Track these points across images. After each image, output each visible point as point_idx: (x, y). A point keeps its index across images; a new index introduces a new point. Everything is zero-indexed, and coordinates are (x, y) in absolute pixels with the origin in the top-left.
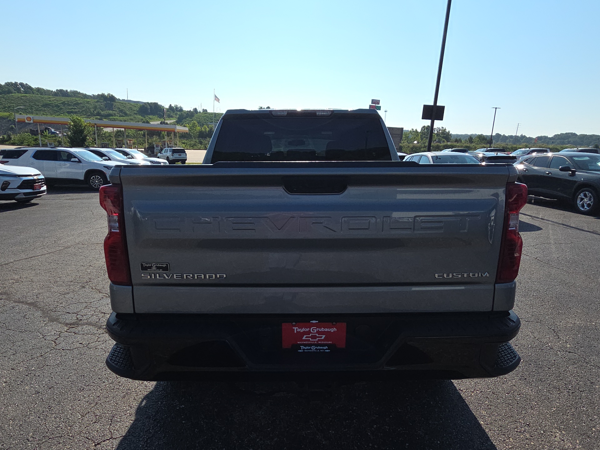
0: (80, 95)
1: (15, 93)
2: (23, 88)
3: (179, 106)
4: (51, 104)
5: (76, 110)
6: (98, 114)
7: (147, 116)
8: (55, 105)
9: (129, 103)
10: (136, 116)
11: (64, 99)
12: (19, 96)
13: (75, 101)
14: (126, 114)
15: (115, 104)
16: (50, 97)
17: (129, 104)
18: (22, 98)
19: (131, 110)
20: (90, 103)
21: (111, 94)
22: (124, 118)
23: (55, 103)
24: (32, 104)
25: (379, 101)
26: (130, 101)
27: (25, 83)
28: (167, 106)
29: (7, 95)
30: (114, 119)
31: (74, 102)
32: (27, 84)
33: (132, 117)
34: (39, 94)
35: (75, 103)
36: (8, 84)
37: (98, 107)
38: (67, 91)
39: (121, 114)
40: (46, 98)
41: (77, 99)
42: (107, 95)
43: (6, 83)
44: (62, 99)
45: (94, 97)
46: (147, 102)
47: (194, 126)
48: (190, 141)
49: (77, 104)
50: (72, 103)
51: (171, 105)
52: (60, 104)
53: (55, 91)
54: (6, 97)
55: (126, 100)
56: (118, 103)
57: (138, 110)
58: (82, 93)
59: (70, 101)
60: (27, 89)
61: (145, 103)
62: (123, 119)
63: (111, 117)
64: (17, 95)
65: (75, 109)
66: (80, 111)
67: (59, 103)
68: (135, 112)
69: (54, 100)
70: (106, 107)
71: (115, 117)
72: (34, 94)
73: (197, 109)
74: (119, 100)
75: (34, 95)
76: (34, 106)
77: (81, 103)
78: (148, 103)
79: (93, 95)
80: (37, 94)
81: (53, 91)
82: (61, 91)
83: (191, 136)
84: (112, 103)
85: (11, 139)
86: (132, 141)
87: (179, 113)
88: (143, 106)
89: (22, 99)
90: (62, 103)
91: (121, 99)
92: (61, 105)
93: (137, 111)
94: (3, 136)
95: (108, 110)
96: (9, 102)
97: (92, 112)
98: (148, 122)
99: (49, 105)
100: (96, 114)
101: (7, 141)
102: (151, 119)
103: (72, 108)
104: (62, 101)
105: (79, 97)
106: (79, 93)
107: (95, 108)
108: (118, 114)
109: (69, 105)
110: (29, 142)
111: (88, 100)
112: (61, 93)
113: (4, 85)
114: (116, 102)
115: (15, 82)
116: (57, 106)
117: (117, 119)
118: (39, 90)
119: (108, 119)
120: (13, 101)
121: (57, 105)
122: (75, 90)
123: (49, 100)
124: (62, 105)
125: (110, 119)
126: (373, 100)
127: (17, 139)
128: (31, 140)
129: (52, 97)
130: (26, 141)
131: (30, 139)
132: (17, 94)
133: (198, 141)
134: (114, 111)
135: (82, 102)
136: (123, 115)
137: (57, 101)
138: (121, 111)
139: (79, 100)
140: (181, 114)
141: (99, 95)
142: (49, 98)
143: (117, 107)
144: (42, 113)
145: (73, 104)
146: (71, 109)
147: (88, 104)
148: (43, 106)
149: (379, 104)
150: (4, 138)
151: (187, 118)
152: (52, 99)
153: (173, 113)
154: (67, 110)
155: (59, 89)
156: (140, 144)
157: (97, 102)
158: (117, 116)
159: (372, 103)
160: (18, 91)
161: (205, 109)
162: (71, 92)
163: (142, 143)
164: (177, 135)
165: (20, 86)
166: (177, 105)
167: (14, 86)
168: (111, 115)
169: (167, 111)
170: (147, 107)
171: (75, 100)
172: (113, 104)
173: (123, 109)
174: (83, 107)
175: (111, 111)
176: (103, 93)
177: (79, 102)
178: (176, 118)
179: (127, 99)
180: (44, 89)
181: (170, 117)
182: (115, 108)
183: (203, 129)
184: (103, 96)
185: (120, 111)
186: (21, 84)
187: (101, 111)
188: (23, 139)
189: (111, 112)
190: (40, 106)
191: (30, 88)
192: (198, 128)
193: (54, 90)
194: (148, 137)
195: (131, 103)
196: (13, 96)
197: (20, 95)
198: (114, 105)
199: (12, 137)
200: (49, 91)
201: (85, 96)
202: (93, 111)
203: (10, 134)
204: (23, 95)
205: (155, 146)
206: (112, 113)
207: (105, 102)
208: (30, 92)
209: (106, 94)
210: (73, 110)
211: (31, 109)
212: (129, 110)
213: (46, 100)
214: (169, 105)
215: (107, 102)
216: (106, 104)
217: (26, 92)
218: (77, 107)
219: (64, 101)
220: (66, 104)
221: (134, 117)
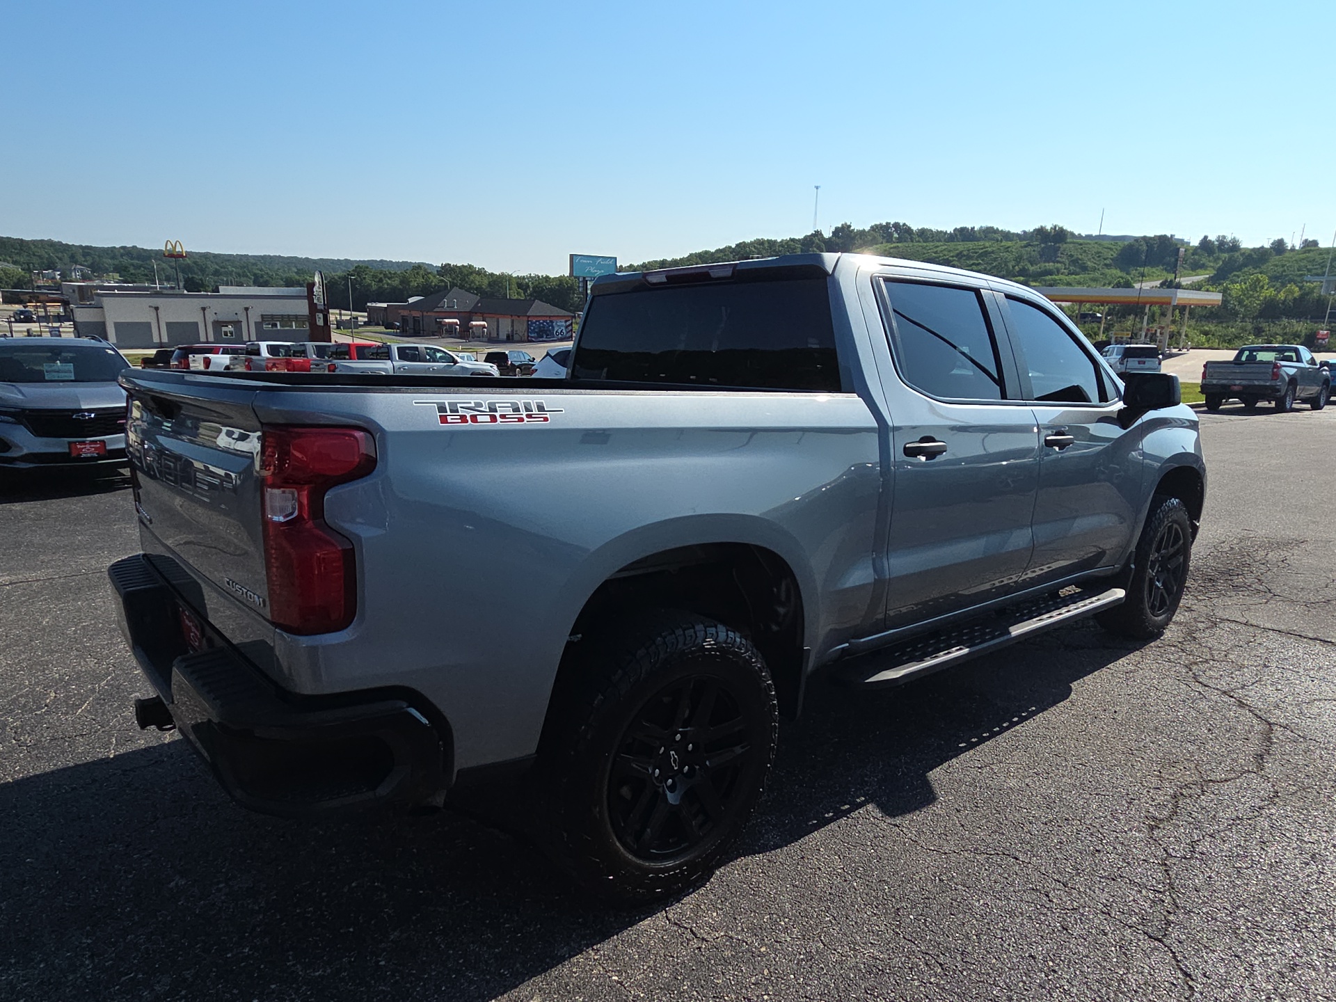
0: (996, 236)
2: (897, 232)
3: (1226, 238)
7: (1136, 270)
9: (1096, 243)
10: (1106, 271)
11: (961, 246)
13: (982, 249)
14: (1084, 269)
15: (1063, 246)
16: (938, 244)
17: (1096, 246)
18: (891, 251)
19: (1099, 257)
20: (1009, 249)
21: (1061, 226)
22: (1077, 277)
23: (945, 255)
26: (1105, 236)
28: (1195, 242)
30: (1055, 280)
31: (981, 251)
32: (904, 224)
33: (1097, 275)
34: (921, 240)
35: (982, 253)
37: (1025, 257)
38: (973, 229)
39: (1072, 268)
40: (932, 247)
41: (987, 244)
42: (1051, 228)
43: (872, 227)
44: (959, 247)
45: (1025, 236)
46: (1142, 235)
47: (1256, 285)
48: (1226, 328)
49: (986, 254)
50: (976, 253)
51: (1206, 237)
52: (953, 256)
53: (952, 232)
55: (1096, 236)
56: (1071, 245)
57: (1115, 255)
58: (1002, 231)
59: (973, 249)
60: (906, 233)
61: (1137, 240)
62: (1075, 279)
63: (1049, 277)
64: (884, 246)
65: (979, 264)
66: (988, 268)
67: (952, 254)
68: (1108, 262)
69: (945, 249)
70: (1041, 256)
71: (1056, 277)
73: (1285, 241)
77: (993, 252)
78: (1143, 238)
79: (1025, 232)
81: (948, 232)
82: (963, 230)
84: (1058, 245)
87: (1224, 256)
88: (1130, 246)
90: (957, 255)
91: (1084, 235)
92: (955, 258)
93: (1111, 259)
95: (1045, 262)
97: (1011, 268)
98: (1128, 285)
100: (1018, 272)
102: (1143, 276)
104: (957, 252)
106: (996, 231)
107: (1019, 259)
108: (1065, 269)
109: (968, 258)
111: (1009, 244)
112: (962, 234)
114: (1066, 243)
117: (1060, 280)
118: (923, 233)
119: (1040, 282)
121: (948, 259)
122: (989, 225)
123: (935, 250)
124: (956, 259)
125: (1045, 281)
129: (942, 245)
133: (1249, 326)
134: (1058, 262)
135: (994, 249)
136: (1078, 270)
137: (950, 251)
138: (1075, 262)
139: (990, 246)
140: (1230, 258)
143: (1067, 254)
145: (976, 255)
147: (1008, 251)
151: (1246, 266)
152: (940, 249)
153: (1209, 256)
157: (1027, 245)
158: (1063, 273)
160: (889, 239)
161: (1310, 240)
162: (981, 230)
165: (893, 229)
167: (883, 231)
168: (1050, 273)
170: (1140, 247)
171: (982, 247)
172: (1058, 248)
173: (1080, 257)
174: (995, 260)
175: (1051, 264)
176: (1041, 227)
177: (990, 249)
178: (1214, 269)
179: (1098, 234)
180: (932, 231)
181: (1196, 267)
182: (1061, 257)
184: (1041, 232)
185: (1072, 261)
186: (896, 225)
187: (1029, 266)
189: (1050, 266)
191: (908, 230)
192: (1268, 292)
193: (950, 230)
198: (1062, 249)
200: (941, 232)
201: (1007, 236)
202: (1013, 267)
207: (1043, 245)
208: (907, 238)
209: (1049, 228)
212: (1093, 258)
213: (929, 251)
214: (1202, 237)
215: (1046, 245)
216: (1043, 249)
217: (900, 240)
218: (982, 260)
219: (961, 250)
220: (963, 256)
221: (1102, 274)
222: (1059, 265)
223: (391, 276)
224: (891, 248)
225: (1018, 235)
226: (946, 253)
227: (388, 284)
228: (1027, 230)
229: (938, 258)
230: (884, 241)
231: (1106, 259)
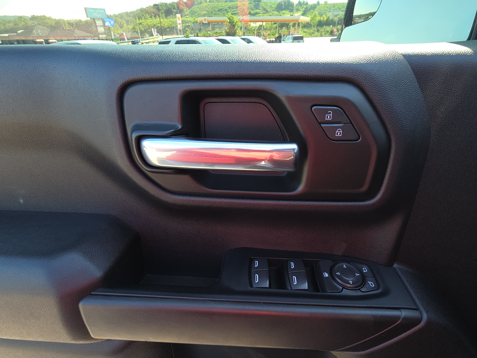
6: (250, 13)
7: (282, 12)
10: (274, 12)
12: (206, 5)
14: (267, 12)
17: (270, 4)
18: (208, 6)
19: (271, 7)
20: (245, 5)
22: (266, 15)
24: (212, 10)
33: (271, 14)
37: (250, 8)
39: (264, 11)
47: (315, 16)
48: (310, 30)
49: (237, 7)
50: (234, 6)
52: (227, 8)
56: (263, 3)
57: (276, 7)
65: (236, 11)
68: (274, 9)
70: (255, 7)
75: (213, 3)
77: (240, 6)
80: (216, 2)
83: (311, 25)
86: (267, 33)
87: (305, 6)
88: (279, 4)
95: (256, 9)
97: (246, 12)
102: (284, 13)
103: (234, 11)
107: (248, 8)
108: (262, 12)
109: (233, 8)
111: (244, 3)
114: (261, 2)
116: (226, 10)
125: (256, 16)
129: (224, 4)
133: (316, 29)
138: (264, 9)
139: (239, 4)
140: (307, 7)
142: (222, 4)
143: (262, 6)
145: (235, 7)
146: (233, 11)
151: (311, 10)
152: (223, 5)
153: (301, 7)
156: (273, 35)
158: (261, 14)
164: (301, 25)
168: (258, 13)
169: (296, 6)
170: (282, 3)
171: (236, 4)
172: (259, 4)
173: (266, 7)
174: (241, 9)
178: (302, 10)
181: (298, 10)
182: (260, 8)
183: (322, 19)
187: (251, 11)
189: (257, 11)
190: (216, 11)
192: (318, 18)
194: (279, 29)
205: (282, 36)
207: (255, 3)
210: (235, 12)
211: (212, 14)
212: (269, 7)
213: (220, 6)
216: (255, 4)
218: (237, 9)
219: (230, 5)
220: (231, 8)
221: (272, 13)
222: (260, 10)
223: (10, 22)
226: (225, 7)
227: (8, 26)
229: (223, 8)
230: (205, 2)
231: (273, 8)
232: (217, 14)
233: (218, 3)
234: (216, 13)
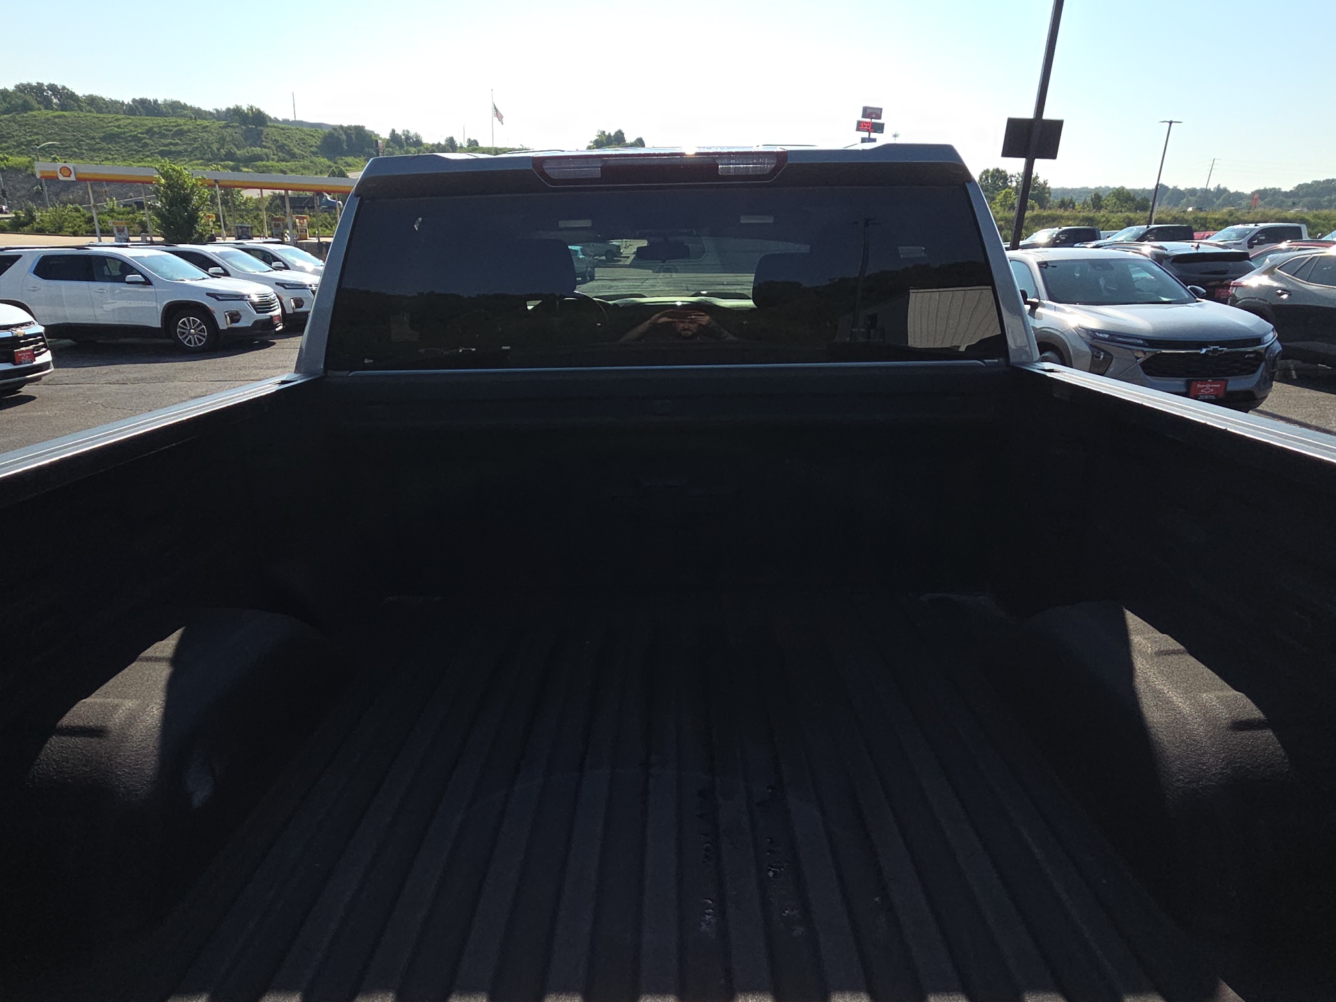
0: (185, 112)
1: (40, 109)
2: (56, 97)
3: (412, 133)
4: (121, 133)
5: (180, 148)
6: (230, 156)
7: (342, 159)
8: (129, 136)
9: (297, 129)
10: (314, 159)
11: (150, 122)
12: (49, 116)
13: (175, 126)
14: (293, 156)
15: (266, 130)
16: (119, 116)
17: (297, 131)
18: (57, 120)
19: (304, 144)
20: (208, 129)
21: (257, 107)
22: (288, 164)
23: (131, 131)
24: (79, 135)
25: (881, 109)
26: (301, 123)
27: (59, 84)
28: (385, 135)
29: (21, 115)
30: (267, 167)
31: (175, 129)
32: (64, 88)
33: (307, 163)
34: (93, 110)
35: (176, 131)
36: (22, 89)
37: (228, 139)
38: (156, 101)
39: (280, 154)
40: (110, 120)
41: (181, 121)
42: (248, 109)
43: (17, 87)
44: (146, 122)
45: (218, 115)
46: (340, 124)
49: (180, 133)
50: (170, 131)
51: (394, 131)
52: (142, 133)
53: (131, 103)
54: (19, 119)
55: (292, 121)
56: (273, 129)
57: (319, 143)
58: (191, 107)
59: (164, 126)
60: (67, 99)
61: (335, 128)
62: (287, 166)
63: (259, 163)
64: (44, 114)
65: (176, 144)
66: (189, 150)
67: (140, 131)
68: (313, 149)
69: (130, 124)
70: (246, 139)
71: (268, 164)
72: (82, 110)
73: (455, 139)
74: (276, 120)
75: (82, 114)
76: (84, 139)
77: (189, 131)
78: (341, 127)
79: (217, 110)
80: (90, 111)
81: (126, 103)
82: (143, 102)
84: (260, 128)
85: (33, 218)
86: (305, 220)
87: (413, 150)
88: (331, 135)
89: (56, 124)
90: (147, 132)
91: (281, 120)
92: (145, 135)
93: (316, 146)
94: (15, 213)
95: (251, 146)
96: (28, 130)
97: (216, 151)
98: (342, 174)
99: (118, 135)
100: (225, 155)
101: (26, 224)
102: (350, 166)
103: (171, 144)
104: (146, 127)
105: (184, 116)
106: (185, 107)
107: (222, 141)
108: (274, 155)
109: (164, 136)
110: (75, 225)
111: (206, 123)
112: (144, 107)
113: (14, 92)
114: (268, 126)
115: (38, 83)
116: (136, 139)
117: (272, 166)
118: (93, 101)
119: (252, 168)
120: (37, 128)
121: (136, 136)
122: (175, 98)
123: (117, 124)
124: (147, 137)
125: (257, 167)
126: (865, 109)
127: (47, 219)
128: (80, 221)
129: (123, 118)
130: (69, 223)
131: (78, 220)
132: (44, 111)
134: (265, 147)
135: (191, 127)
136: (286, 156)
137: (136, 127)
138: (282, 147)
139: (185, 124)
140: (420, 152)
141: (228, 110)
142: (117, 120)
143: (272, 139)
144: (103, 156)
145: (170, 133)
146: (167, 145)
147: (205, 131)
148: (103, 139)
149: (880, 118)
150: (18, 217)
152: (122, 123)
153: (400, 149)
154: (161, 148)
155: (137, 98)
156: (327, 227)
157: (227, 126)
158: (273, 160)
159: (863, 117)
160: (47, 104)
161: (472, 139)
162: (166, 104)
163: (329, 224)
165: (50, 93)
166: (408, 132)
167: (36, 93)
168: (259, 158)
169: (387, 147)
170: (340, 136)
171: (175, 124)
172: (262, 131)
173: (285, 142)
174: (195, 140)
175: (258, 148)
176: (237, 106)
177: (185, 128)
179: (294, 119)
180: (104, 99)
182: (266, 142)
184: (237, 112)
185: (279, 147)
186: (53, 88)
187: (235, 149)
188: (61, 218)
189: (257, 150)
190: (98, 140)
191: (72, 96)
193: (127, 100)
195: (305, 129)
196: (35, 116)
197: (51, 114)
198: (265, 133)
199: (37, 214)
200: (116, 102)
201: (198, 114)
202: (218, 150)
203: (32, 208)
204: (56, 114)
206: (259, 153)
207: (244, 127)
208: (74, 107)
209: (245, 108)
210: (173, 148)
212: (298, 144)
213: (109, 124)
214: (390, 131)
215: (248, 127)
216: (247, 131)
217: (63, 107)
218: (180, 140)
219: (150, 125)
220: (155, 133)
221: (312, 162)
222: (266, 150)
224: (55, 117)
225: (210, 113)
226: (133, 129)
228: (219, 109)
229: (124, 133)
230: (42, 107)
231: (311, 146)
232: (99, 150)
233: (101, 116)
234: (98, 146)
